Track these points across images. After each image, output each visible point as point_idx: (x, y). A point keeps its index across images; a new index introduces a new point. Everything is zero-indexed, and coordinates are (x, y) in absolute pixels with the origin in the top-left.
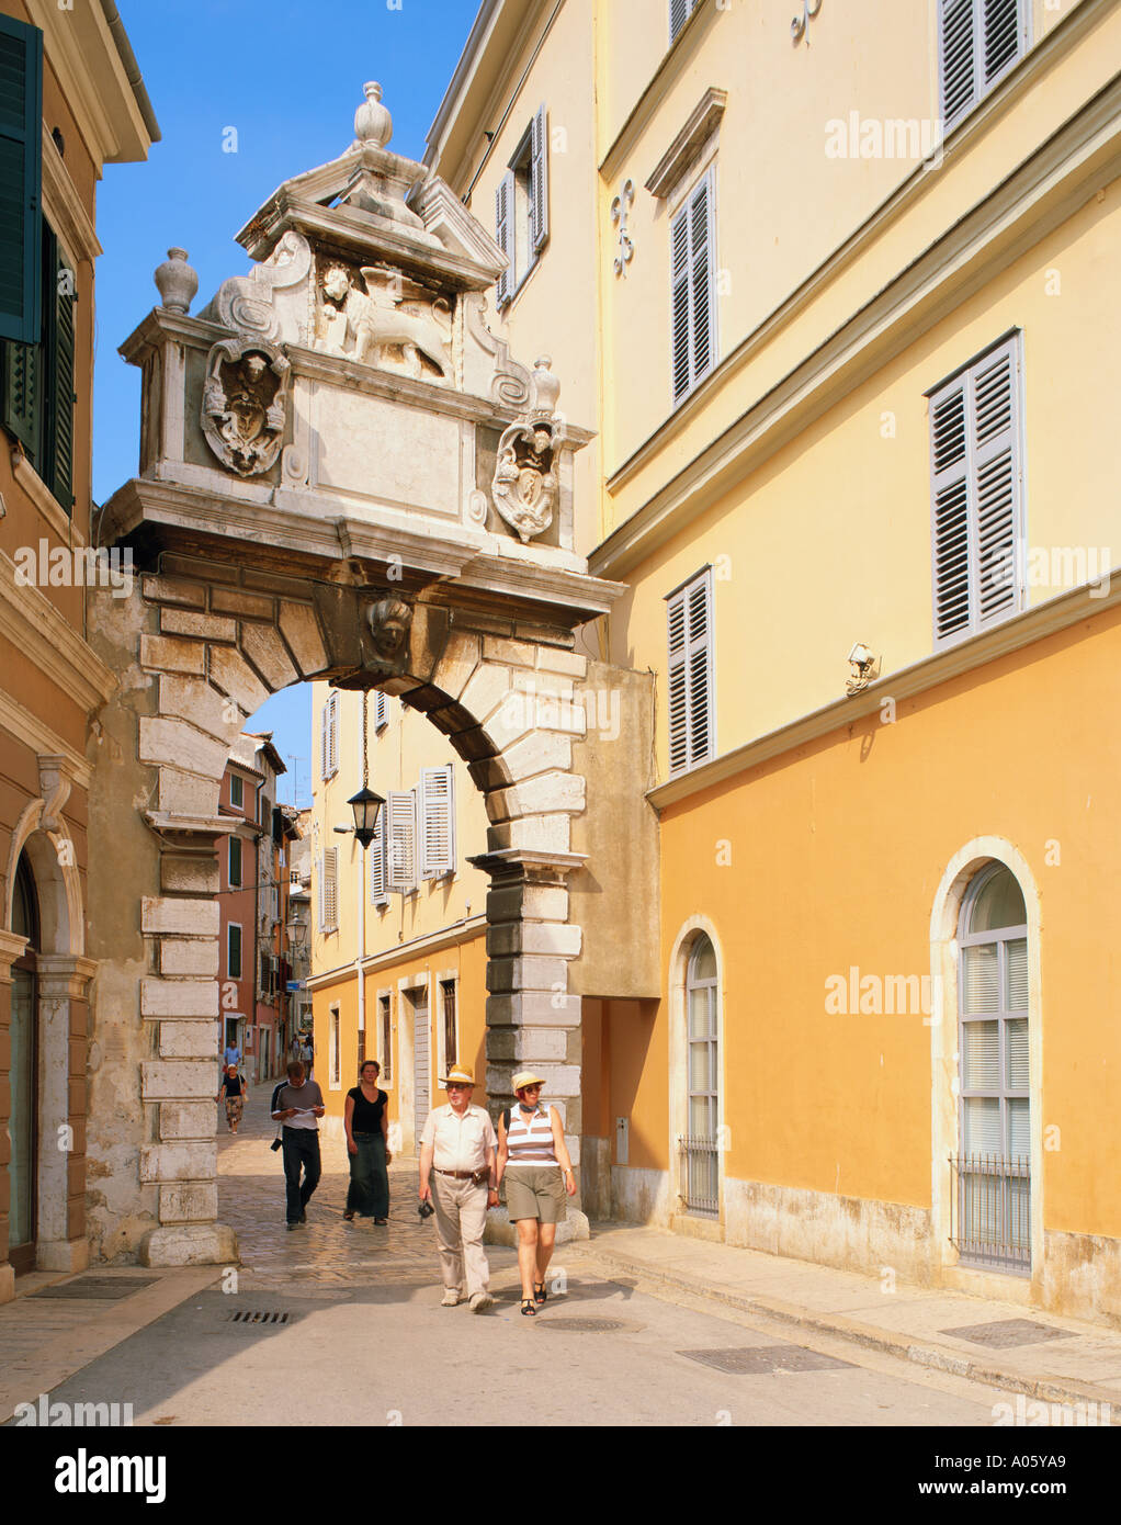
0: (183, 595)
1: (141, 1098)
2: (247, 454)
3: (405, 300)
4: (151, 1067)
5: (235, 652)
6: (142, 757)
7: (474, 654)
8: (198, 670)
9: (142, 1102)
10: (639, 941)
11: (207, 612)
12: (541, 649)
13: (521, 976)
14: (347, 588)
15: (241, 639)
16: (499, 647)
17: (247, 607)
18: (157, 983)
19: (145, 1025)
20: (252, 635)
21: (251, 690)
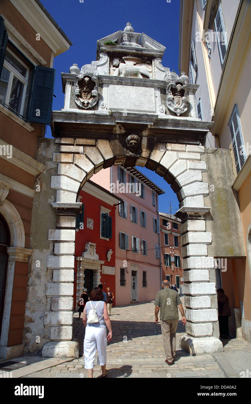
0: (67, 142)
1: (46, 295)
2: (86, 102)
3: (137, 63)
5: (83, 155)
6: (51, 187)
11: (75, 145)
14: (120, 134)
15: (85, 152)
16: (173, 146)
17: (87, 143)
18: (52, 257)
19: (49, 270)
20: (88, 150)
21: (87, 165)
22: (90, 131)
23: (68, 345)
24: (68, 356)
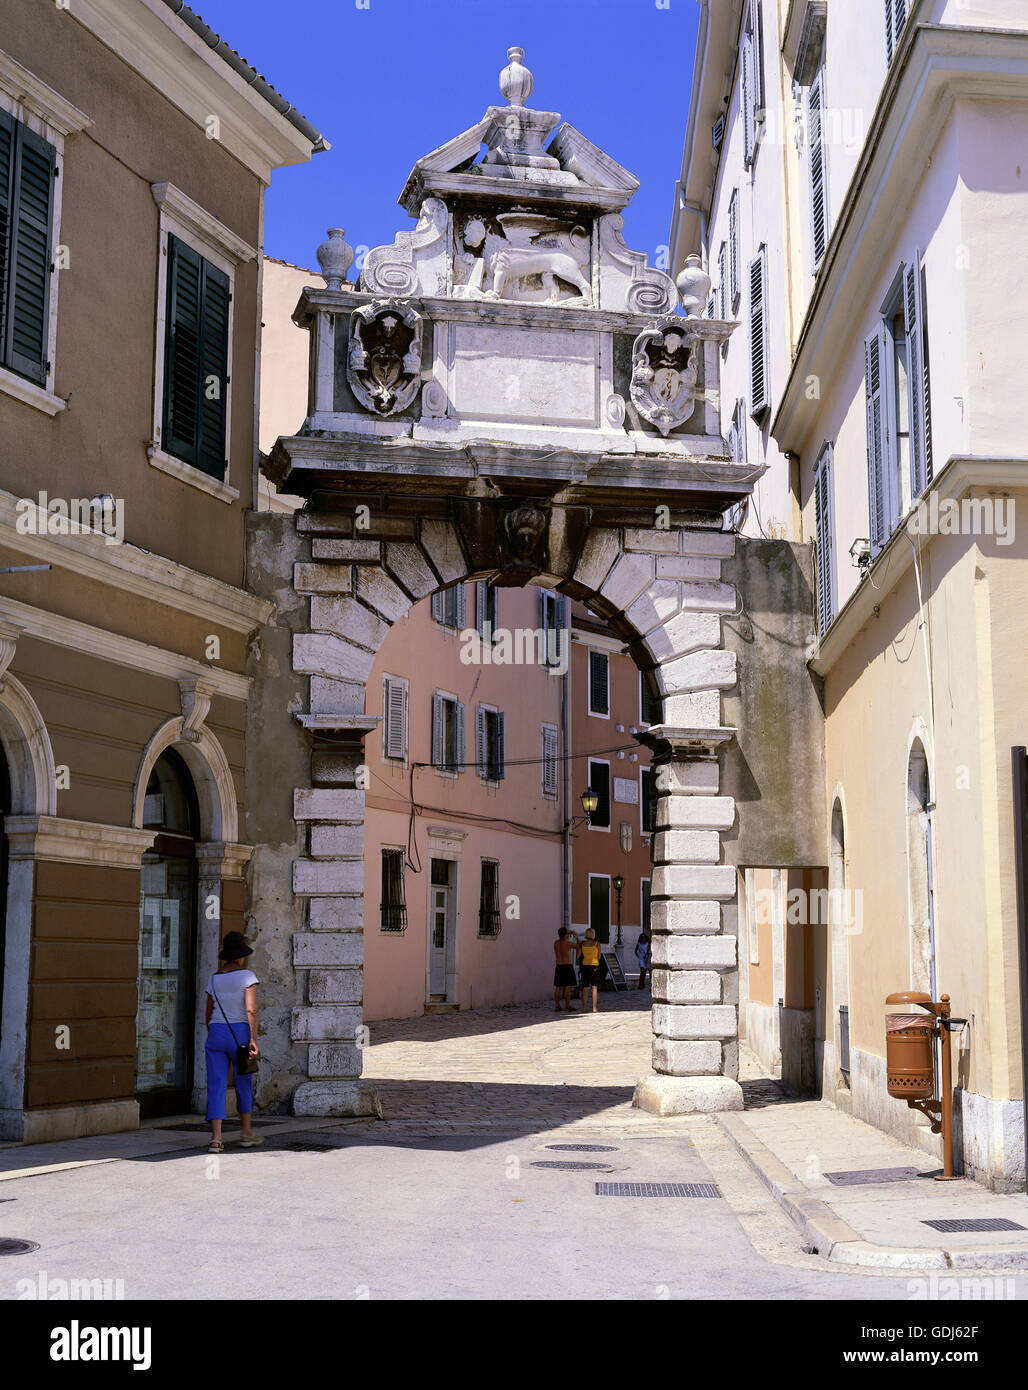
0: (332, 525)
1: (292, 965)
2: (386, 397)
3: (541, 235)
4: (300, 939)
5: (379, 570)
6: (294, 668)
7: (614, 546)
8: (345, 588)
9: (294, 969)
11: (355, 537)
12: (687, 534)
14: (485, 501)
15: (384, 557)
16: (640, 536)
17: (390, 529)
18: (307, 864)
19: (297, 901)
20: (395, 553)
21: (394, 601)
22: (398, 490)
23: (355, 1089)
24: (357, 1113)
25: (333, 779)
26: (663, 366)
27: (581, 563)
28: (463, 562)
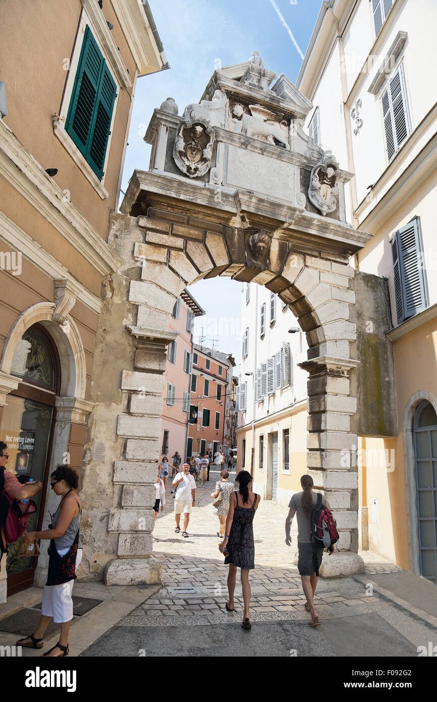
0: (159, 226)
1: (113, 482)
2: (193, 167)
3: (268, 120)
4: (120, 464)
5: (182, 253)
6: (130, 299)
7: (301, 263)
8: (164, 260)
9: (113, 485)
10: (386, 407)
11: (170, 234)
12: (333, 263)
13: (326, 423)
14: (239, 229)
15: (186, 248)
16: (313, 260)
17: (190, 234)
18: (127, 416)
19: (119, 440)
20: (191, 246)
21: (189, 271)
22: (195, 215)
23: (148, 566)
24: (148, 582)
25: (147, 367)
26: (324, 183)
27: (285, 268)
28: (227, 257)
